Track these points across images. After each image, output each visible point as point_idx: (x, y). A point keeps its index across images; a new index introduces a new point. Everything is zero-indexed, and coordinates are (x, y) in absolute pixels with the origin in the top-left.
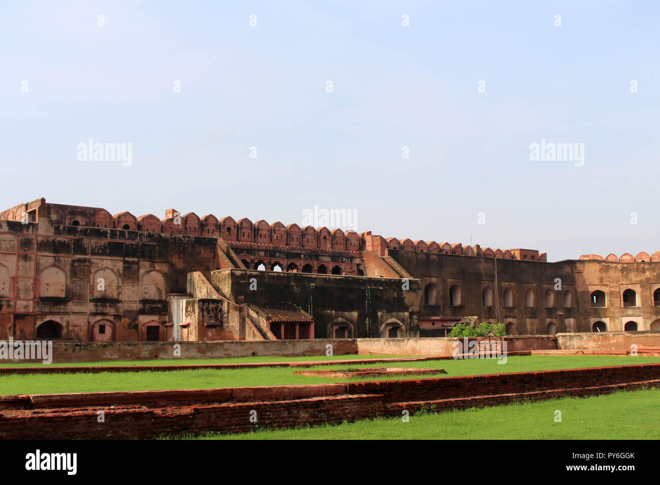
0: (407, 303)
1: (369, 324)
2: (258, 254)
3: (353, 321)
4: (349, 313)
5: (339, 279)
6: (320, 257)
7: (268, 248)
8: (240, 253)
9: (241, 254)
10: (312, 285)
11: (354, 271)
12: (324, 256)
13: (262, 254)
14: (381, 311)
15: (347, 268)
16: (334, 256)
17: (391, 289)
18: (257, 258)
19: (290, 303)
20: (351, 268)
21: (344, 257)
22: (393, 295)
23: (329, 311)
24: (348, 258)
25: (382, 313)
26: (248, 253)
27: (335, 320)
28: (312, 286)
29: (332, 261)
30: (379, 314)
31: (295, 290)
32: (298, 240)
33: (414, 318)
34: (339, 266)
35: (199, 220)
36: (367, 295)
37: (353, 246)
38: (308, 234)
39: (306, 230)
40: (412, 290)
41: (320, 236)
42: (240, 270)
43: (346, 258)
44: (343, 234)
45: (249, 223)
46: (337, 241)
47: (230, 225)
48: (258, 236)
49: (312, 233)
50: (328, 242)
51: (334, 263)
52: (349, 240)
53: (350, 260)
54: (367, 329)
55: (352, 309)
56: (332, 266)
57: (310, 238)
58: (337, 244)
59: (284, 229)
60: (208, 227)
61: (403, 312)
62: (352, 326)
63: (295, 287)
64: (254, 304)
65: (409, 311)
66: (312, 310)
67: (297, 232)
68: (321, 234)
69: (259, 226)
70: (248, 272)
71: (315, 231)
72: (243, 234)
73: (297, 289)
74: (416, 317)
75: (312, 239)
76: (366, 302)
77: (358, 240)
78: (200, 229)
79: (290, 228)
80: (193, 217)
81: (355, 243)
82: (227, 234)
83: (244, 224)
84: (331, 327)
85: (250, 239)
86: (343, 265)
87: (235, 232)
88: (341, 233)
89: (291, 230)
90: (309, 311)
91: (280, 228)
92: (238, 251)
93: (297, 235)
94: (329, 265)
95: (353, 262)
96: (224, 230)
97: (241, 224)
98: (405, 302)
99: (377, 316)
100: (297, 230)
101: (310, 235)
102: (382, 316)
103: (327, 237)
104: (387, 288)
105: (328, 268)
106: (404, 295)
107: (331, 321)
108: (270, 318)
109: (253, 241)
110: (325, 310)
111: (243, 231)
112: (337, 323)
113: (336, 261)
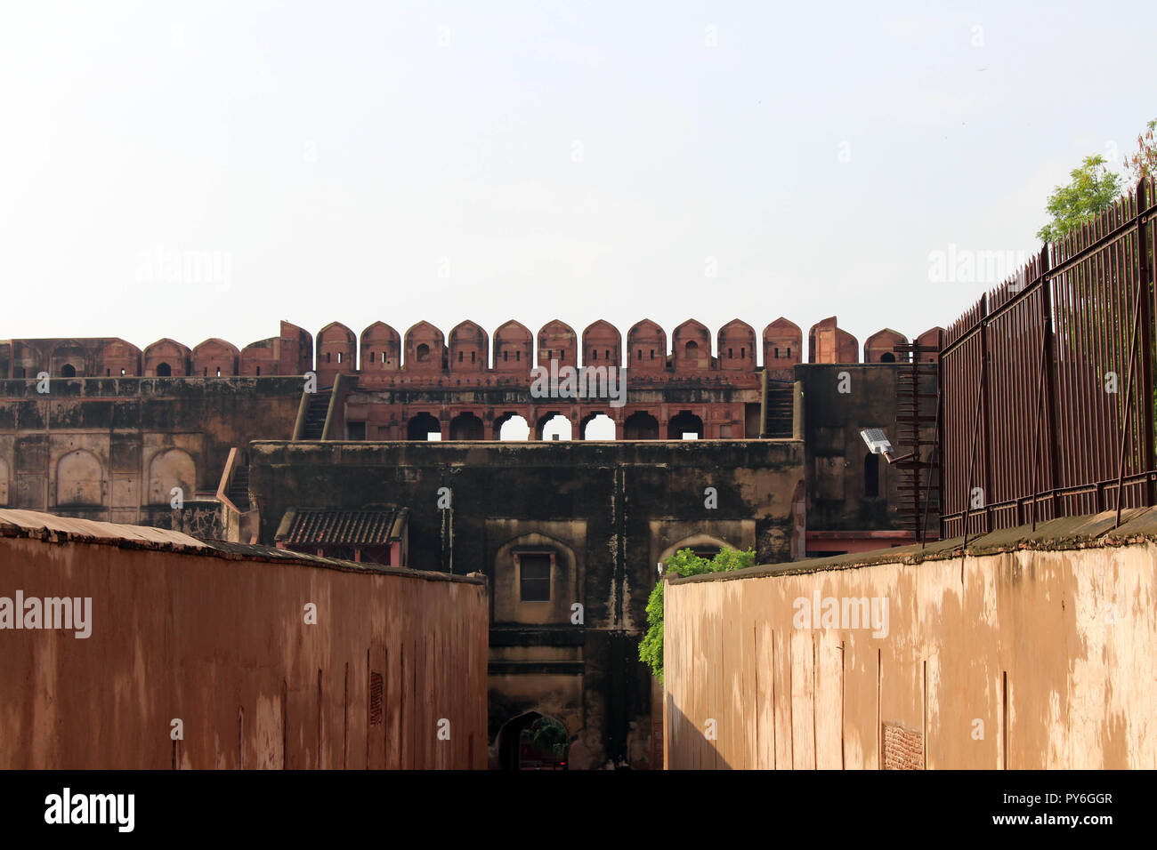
0: (751, 498)
1: (620, 549)
2: (458, 399)
3: (572, 541)
4: (562, 524)
5: (532, 449)
7: (484, 384)
9: (415, 402)
10: (454, 465)
11: (734, 422)
12: (640, 391)
13: (469, 397)
14: (659, 517)
16: (674, 390)
17: (693, 467)
18: (457, 408)
19: (394, 506)
20: (728, 415)
21: (705, 389)
22: (700, 481)
23: (502, 521)
24: (717, 391)
25: (664, 523)
26: (432, 398)
27: (521, 541)
28: (455, 468)
29: (667, 400)
30: (655, 525)
31: (407, 477)
32: (610, 356)
33: (771, 536)
34: (691, 411)
35: (350, 335)
36: (616, 482)
37: (784, 358)
38: (639, 341)
39: (634, 331)
40: (769, 466)
41: (676, 343)
42: (271, 443)
43: (709, 391)
44: (751, 332)
45: (476, 331)
46: (731, 350)
47: (426, 341)
48: (499, 358)
49: (650, 338)
50: (701, 354)
51: (675, 404)
52: (772, 344)
53: (725, 397)
54: (612, 560)
55: (568, 514)
56: (669, 414)
57: (646, 349)
58: (731, 357)
59: (569, 335)
60: (372, 349)
61: (734, 520)
62: (571, 553)
63: (406, 472)
64: (298, 510)
65: (756, 517)
66: (451, 518)
67: (606, 339)
68: (680, 337)
69: (501, 333)
70: (290, 446)
71: (660, 331)
72: (458, 356)
73: (412, 475)
74: (780, 533)
75: (652, 351)
76: (613, 498)
77: (798, 342)
78: (352, 356)
79: (586, 332)
80: (336, 332)
81: (789, 349)
82: (419, 359)
83: (461, 335)
84: (508, 555)
85: (477, 364)
86: (704, 409)
87: (438, 353)
88: (744, 329)
89: (589, 336)
90: (444, 521)
91: (560, 336)
92: (408, 395)
93: (607, 345)
94: (661, 411)
95: (734, 401)
96: (410, 351)
97: (454, 334)
98: (742, 496)
99: (648, 531)
100: (605, 333)
101: (646, 343)
102: (663, 531)
103: (699, 343)
104: (682, 464)
105: (658, 419)
106: (739, 479)
107: (508, 542)
108: (288, 537)
109: (485, 368)
110: (489, 519)
111: (459, 348)
112: (525, 547)
113: (679, 400)
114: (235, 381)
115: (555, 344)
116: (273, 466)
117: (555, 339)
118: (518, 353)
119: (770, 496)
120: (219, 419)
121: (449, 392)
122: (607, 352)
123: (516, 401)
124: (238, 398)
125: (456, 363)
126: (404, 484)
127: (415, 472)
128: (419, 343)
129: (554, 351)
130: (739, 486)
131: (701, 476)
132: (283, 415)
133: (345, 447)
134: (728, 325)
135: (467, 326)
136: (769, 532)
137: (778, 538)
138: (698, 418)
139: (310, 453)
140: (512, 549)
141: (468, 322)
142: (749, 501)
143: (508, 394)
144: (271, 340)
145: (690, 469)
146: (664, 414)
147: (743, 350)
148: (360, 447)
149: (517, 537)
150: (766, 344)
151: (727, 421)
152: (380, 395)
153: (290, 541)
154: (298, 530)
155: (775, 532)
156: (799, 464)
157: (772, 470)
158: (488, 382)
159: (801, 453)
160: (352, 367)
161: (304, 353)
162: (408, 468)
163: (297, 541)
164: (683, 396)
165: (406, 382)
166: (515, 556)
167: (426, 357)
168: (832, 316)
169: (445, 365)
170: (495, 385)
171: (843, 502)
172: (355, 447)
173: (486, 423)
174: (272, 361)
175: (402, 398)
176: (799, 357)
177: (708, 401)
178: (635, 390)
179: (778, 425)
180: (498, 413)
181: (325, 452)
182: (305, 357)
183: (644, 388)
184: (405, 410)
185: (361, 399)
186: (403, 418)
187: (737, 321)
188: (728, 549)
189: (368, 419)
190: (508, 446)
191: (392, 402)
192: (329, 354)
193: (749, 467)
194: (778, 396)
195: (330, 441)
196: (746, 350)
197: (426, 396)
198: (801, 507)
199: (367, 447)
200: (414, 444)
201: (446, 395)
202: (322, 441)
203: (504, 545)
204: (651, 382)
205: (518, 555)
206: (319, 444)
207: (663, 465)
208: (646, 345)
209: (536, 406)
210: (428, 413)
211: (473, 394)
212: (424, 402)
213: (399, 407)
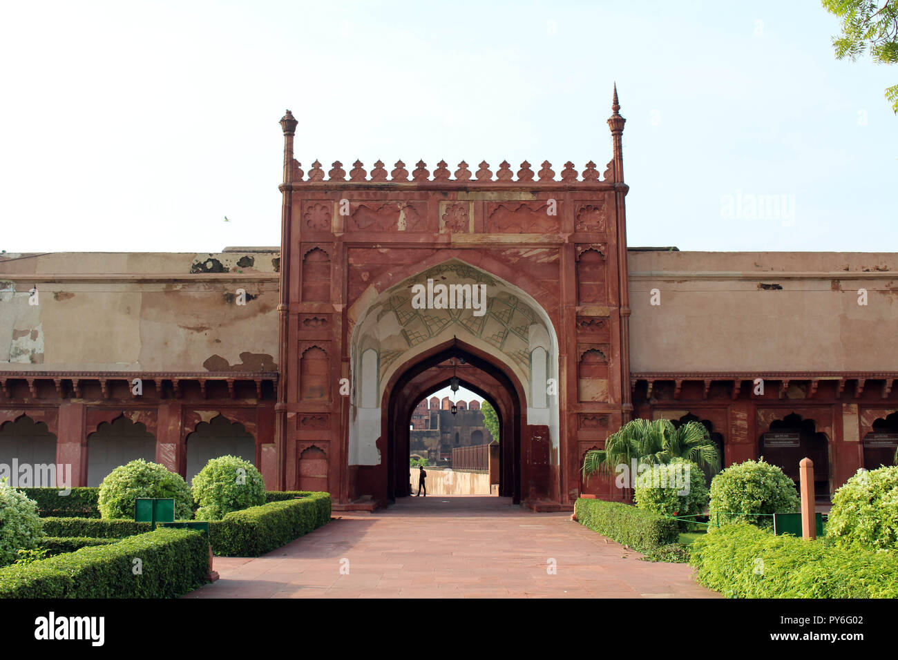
156: (438, 436)
159: (439, 433)
179: (434, 426)
188: (422, 458)
194: (433, 418)
198: (439, 447)
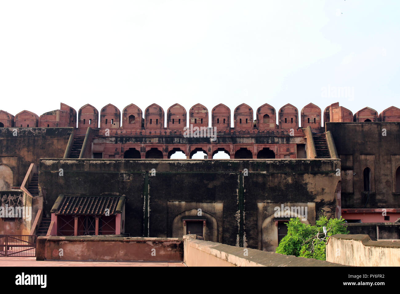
0: (313, 190)
1: (241, 218)
2: (150, 141)
3: (215, 214)
4: (210, 204)
6: (238, 140)
7: (163, 134)
8: (126, 142)
9: (128, 143)
11: (292, 154)
12: (243, 137)
13: (156, 140)
14: (263, 200)
15: (282, 150)
16: (261, 137)
17: (281, 173)
18: (149, 146)
19: (118, 194)
20: (288, 150)
21: (276, 137)
22: (285, 181)
23: (177, 203)
24: (282, 138)
25: (265, 204)
26: (137, 141)
27: (187, 213)
29: (257, 142)
30: (260, 205)
31: (125, 178)
32: (225, 122)
33: (324, 211)
34: (269, 148)
35: (95, 111)
36: (239, 182)
37: (312, 123)
38: (240, 114)
39: (237, 109)
40: (322, 173)
41: (259, 115)
42: (51, 159)
43: (278, 137)
44: (296, 110)
45: (158, 109)
46: (286, 119)
47: (133, 113)
48: (170, 122)
49: (246, 113)
50: (271, 121)
51: (261, 144)
52: (306, 116)
53: (286, 141)
54: (237, 224)
55: (213, 199)
56: (258, 149)
57: (243, 118)
58: (286, 122)
59: (205, 111)
60: (106, 118)
61: (304, 202)
62: (214, 220)
63: (124, 175)
64: (65, 196)
65: (316, 200)
66: (149, 201)
67: (224, 113)
68: (260, 112)
69: (171, 110)
70: (61, 161)
71: (250, 109)
72: (149, 121)
73: (127, 177)
74: (329, 209)
75: (247, 119)
76: (237, 190)
77: (319, 115)
78: (96, 121)
79: (214, 110)
80: (88, 108)
81: (315, 119)
82: (130, 123)
83: (151, 111)
84: (180, 221)
85: (159, 125)
86: (276, 147)
87: (139, 120)
88: (292, 109)
89: (215, 112)
90: (145, 202)
91: (200, 111)
92: (124, 139)
93: (224, 116)
94: (254, 148)
95: (291, 143)
96: (125, 119)
97: (147, 110)
98: (308, 189)
99: (257, 208)
100: (223, 110)
101: (243, 115)
102: (265, 208)
103: (270, 115)
104: (275, 171)
105: (252, 152)
106: (306, 180)
107: (180, 214)
108: (58, 210)
109: (162, 127)
110: (170, 201)
111: (150, 117)
112: (189, 217)
113: (263, 142)
114: (35, 130)
115: (198, 115)
116: (52, 172)
117: (198, 113)
118: (180, 120)
119: (323, 189)
120: (26, 149)
121: (146, 138)
122: (224, 120)
123: (179, 142)
124: (36, 138)
125: (149, 125)
126: (123, 182)
127: (129, 175)
128: (130, 115)
129: (197, 119)
130: (306, 184)
131: (285, 179)
132: (59, 147)
133: (91, 162)
134: (284, 106)
135: (154, 106)
136: (323, 209)
137: (328, 212)
138: (272, 152)
139: (72, 165)
140: (182, 219)
141: (154, 105)
142: (312, 192)
143: (175, 139)
144: (55, 111)
145: (280, 174)
146: (255, 149)
147: (292, 119)
148: (99, 162)
149: (185, 212)
150: (303, 116)
151: (288, 153)
152: (110, 139)
153: (59, 212)
154: (64, 207)
155: (326, 209)
157: (324, 175)
158: (166, 133)
160: (96, 127)
161: (72, 119)
162: (125, 173)
163: (63, 213)
164: (265, 141)
165: (123, 132)
166: (184, 222)
167: (133, 122)
168: (336, 102)
169: (143, 126)
170: (169, 134)
171: (353, 194)
172: (97, 162)
173: (164, 153)
174: (55, 122)
175: (121, 141)
176: (320, 123)
177: (278, 143)
178: (241, 137)
180: (170, 148)
181: (80, 165)
182: (73, 121)
183: (245, 136)
184: (123, 147)
185: (100, 141)
186: (122, 150)
187: (289, 105)
189: (104, 151)
190: (180, 162)
191: (116, 143)
192: (85, 120)
193: (311, 174)
195: (83, 159)
196: (293, 119)
197: (134, 140)
199: (103, 162)
200: (129, 161)
201: (144, 139)
202: (79, 159)
203: (177, 215)
204: (248, 133)
205: (186, 221)
206: (77, 160)
207: (265, 172)
208: (243, 116)
209: (190, 145)
210: (135, 148)
211: (158, 139)
212: (133, 143)
213: (119, 145)
